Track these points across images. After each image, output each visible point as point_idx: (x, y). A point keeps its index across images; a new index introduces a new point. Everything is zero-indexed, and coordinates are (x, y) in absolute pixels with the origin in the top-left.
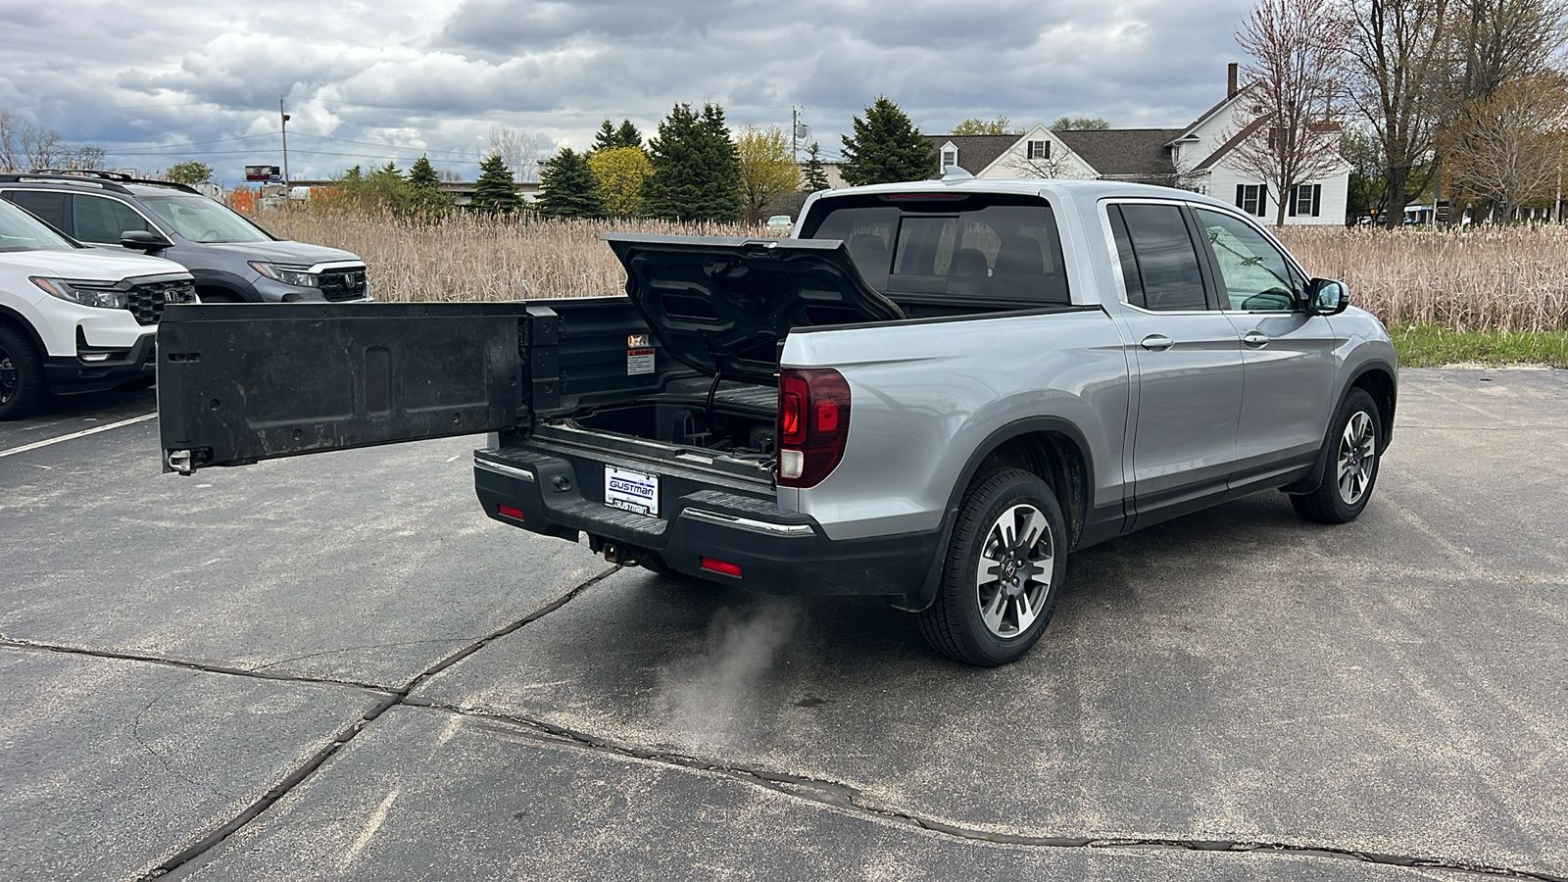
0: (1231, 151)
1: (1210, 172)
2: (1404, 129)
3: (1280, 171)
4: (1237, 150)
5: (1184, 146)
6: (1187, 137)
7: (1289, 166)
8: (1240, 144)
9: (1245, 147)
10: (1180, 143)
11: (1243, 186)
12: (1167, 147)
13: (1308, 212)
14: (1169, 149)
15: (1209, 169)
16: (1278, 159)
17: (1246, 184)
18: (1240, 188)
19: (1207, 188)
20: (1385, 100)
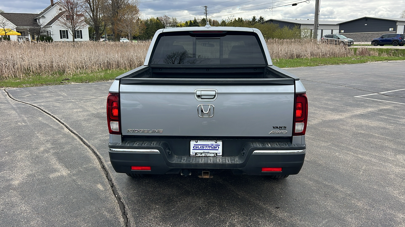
0: (57, 21)
1: (51, 27)
2: (97, 16)
3: (71, 26)
4: (58, 20)
5: (41, 19)
6: (42, 16)
7: (74, 25)
8: (59, 18)
9: (60, 19)
10: (40, 18)
11: (61, 30)
12: (35, 19)
13: (79, 37)
14: (36, 19)
15: (51, 26)
16: (71, 23)
17: (62, 30)
18: (60, 31)
19: (51, 31)
20: (91, 9)
